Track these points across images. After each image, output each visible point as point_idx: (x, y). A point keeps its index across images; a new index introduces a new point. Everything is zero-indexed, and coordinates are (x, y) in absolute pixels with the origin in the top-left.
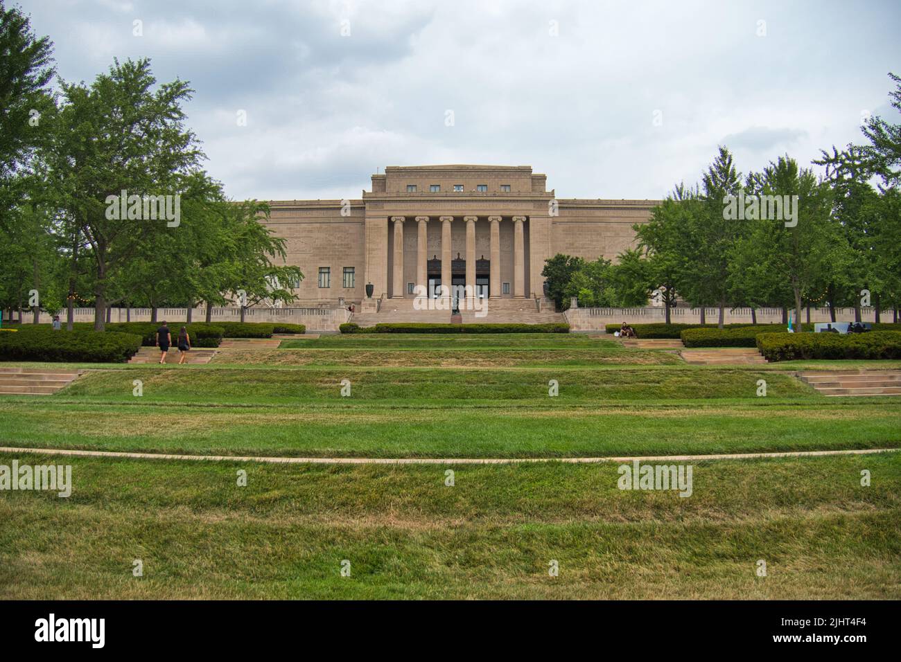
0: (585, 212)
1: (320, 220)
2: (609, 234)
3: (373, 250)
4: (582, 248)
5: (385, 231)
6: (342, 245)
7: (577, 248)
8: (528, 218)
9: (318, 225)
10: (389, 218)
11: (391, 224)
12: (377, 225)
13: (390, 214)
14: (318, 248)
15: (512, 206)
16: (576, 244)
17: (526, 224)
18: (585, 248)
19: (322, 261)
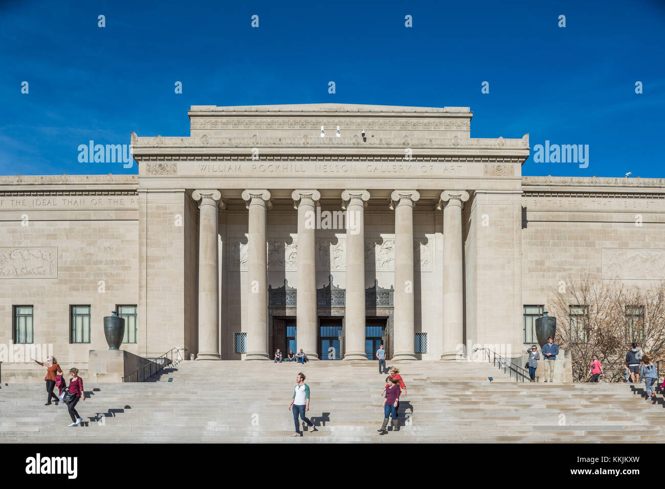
0: (566, 202)
1: (69, 215)
2: (608, 244)
3: (157, 259)
4: (559, 271)
5: (179, 221)
6: (112, 262)
7: (549, 269)
8: (472, 194)
9: (67, 224)
10: (188, 193)
11: (192, 207)
12: (165, 208)
13: (189, 185)
14: (67, 269)
15: (438, 168)
16: (548, 263)
17: (466, 208)
18: (564, 270)
19: (75, 293)
